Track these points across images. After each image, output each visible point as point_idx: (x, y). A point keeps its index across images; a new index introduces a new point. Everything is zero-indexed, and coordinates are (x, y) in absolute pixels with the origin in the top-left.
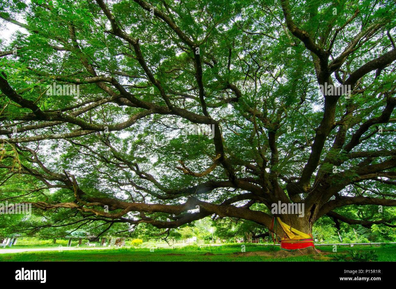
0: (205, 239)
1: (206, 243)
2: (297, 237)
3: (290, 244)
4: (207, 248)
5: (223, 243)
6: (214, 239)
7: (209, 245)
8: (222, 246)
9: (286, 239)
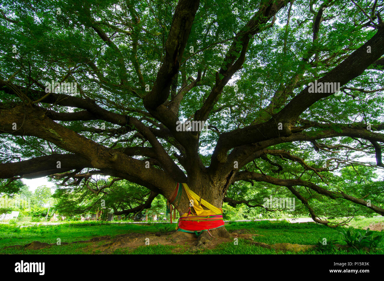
0: (35, 216)
1: (33, 221)
2: (207, 213)
3: (196, 222)
4: (33, 230)
5: (62, 220)
6: (49, 216)
7: (38, 224)
8: (61, 225)
9: (190, 215)
